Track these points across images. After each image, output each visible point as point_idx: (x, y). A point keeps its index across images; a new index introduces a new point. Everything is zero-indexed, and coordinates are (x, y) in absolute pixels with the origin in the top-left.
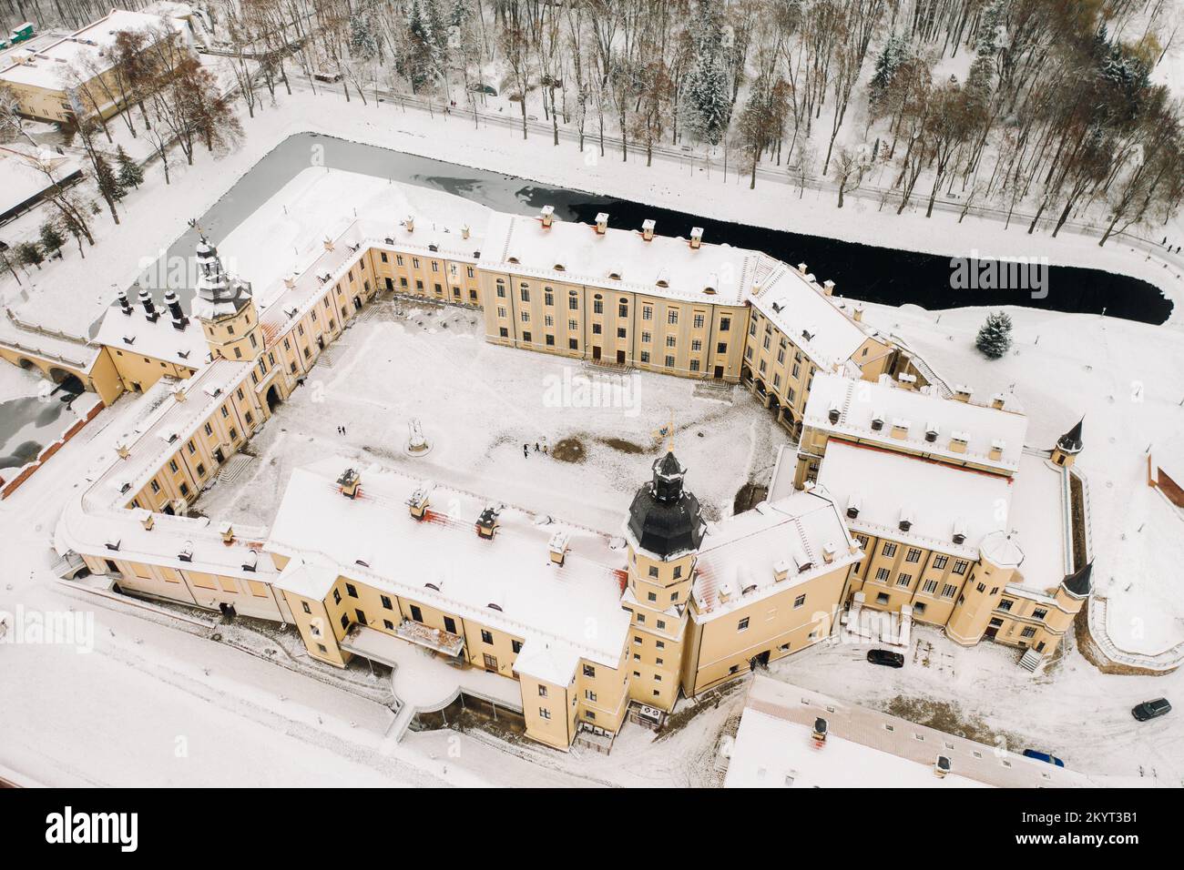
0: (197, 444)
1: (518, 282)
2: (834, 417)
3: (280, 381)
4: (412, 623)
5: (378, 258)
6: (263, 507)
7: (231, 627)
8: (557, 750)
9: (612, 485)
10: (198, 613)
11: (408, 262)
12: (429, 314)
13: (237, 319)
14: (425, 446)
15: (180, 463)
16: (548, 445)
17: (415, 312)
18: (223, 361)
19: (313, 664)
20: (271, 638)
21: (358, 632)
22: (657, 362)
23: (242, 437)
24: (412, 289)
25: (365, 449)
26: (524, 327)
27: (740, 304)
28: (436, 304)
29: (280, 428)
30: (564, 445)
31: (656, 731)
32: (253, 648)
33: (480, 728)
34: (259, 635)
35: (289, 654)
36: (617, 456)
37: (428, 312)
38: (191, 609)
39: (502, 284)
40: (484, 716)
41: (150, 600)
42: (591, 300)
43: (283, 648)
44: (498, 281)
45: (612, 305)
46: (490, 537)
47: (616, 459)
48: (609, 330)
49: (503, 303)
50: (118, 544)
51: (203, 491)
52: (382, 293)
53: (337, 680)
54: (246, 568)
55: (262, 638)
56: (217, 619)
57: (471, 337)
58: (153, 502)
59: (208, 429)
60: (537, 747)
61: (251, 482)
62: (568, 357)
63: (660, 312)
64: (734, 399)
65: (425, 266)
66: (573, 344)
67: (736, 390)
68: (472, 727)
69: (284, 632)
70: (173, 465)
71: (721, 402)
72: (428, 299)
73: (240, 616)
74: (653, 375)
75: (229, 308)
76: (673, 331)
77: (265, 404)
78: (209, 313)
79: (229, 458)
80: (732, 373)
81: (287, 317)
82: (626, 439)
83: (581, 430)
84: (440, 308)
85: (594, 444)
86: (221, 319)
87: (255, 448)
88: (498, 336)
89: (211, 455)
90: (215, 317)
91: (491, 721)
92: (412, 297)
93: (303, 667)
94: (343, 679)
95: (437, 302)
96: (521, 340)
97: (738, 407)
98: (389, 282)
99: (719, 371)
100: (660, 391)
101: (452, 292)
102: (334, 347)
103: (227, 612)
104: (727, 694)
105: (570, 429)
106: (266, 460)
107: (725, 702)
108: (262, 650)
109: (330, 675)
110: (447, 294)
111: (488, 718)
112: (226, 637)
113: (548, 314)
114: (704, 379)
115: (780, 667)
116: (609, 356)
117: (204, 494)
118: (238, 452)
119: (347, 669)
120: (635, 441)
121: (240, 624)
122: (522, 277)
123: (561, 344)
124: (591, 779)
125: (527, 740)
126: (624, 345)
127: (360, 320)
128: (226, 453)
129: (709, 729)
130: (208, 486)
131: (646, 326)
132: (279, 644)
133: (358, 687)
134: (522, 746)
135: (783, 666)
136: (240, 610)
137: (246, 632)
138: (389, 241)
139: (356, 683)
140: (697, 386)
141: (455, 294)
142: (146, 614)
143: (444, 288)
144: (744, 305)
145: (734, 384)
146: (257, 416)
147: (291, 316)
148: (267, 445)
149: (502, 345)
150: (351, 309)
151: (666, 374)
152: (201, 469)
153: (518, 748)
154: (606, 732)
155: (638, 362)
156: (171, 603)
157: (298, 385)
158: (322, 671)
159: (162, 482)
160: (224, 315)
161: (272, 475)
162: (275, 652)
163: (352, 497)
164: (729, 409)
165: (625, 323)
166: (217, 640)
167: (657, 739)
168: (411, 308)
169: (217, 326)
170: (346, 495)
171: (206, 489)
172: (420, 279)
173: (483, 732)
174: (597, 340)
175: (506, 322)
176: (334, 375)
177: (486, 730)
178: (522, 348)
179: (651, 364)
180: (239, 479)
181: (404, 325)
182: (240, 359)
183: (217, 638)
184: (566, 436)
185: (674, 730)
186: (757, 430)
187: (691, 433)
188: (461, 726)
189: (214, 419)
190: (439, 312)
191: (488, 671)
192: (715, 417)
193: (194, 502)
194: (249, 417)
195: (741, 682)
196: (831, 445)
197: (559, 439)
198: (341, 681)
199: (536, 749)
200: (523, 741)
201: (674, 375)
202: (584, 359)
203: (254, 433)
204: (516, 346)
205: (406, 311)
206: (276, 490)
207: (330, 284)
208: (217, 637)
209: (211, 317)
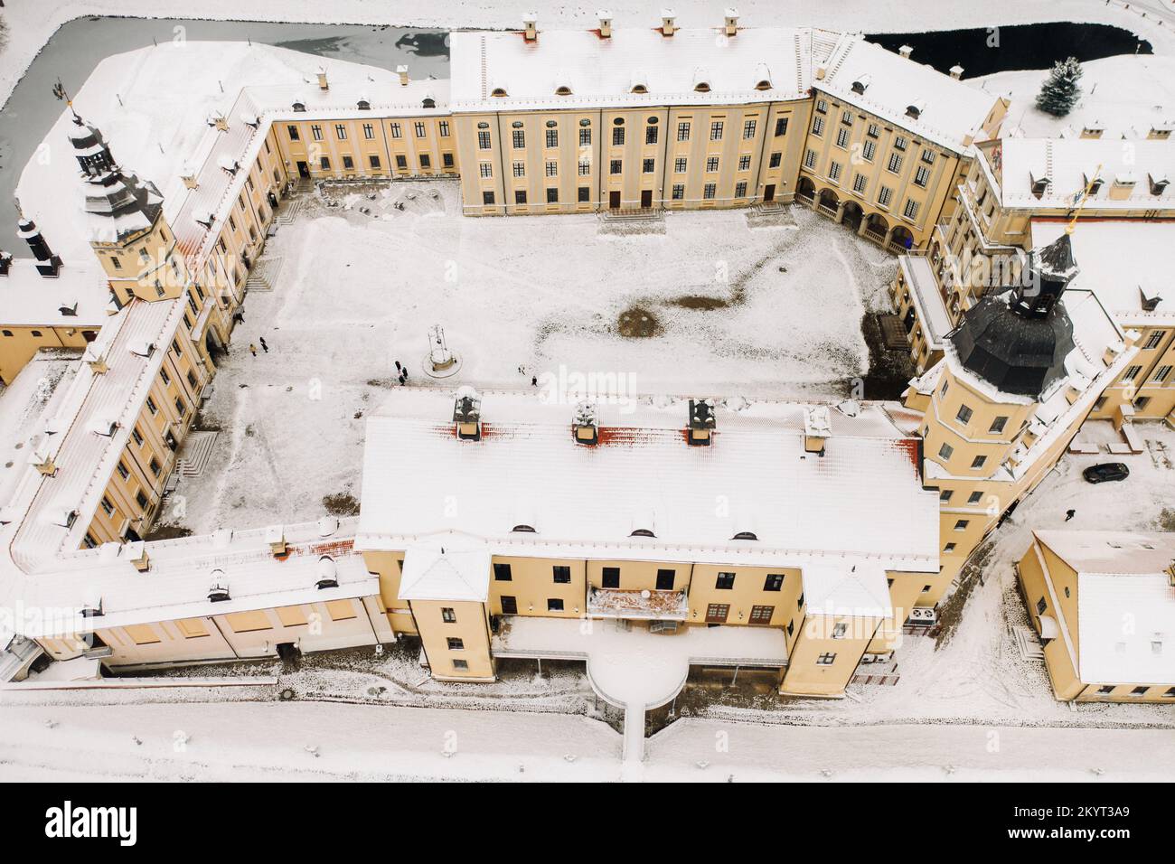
0: (144, 432)
1: (507, 123)
2: (1039, 189)
3: (216, 320)
4: (603, 592)
5: (284, 135)
6: (266, 495)
7: (301, 674)
8: (828, 699)
9: (713, 352)
10: (243, 669)
11: (329, 132)
12: (373, 198)
13: (151, 236)
14: (453, 361)
15: (130, 464)
16: (608, 322)
17: (352, 200)
18: (141, 304)
19: (446, 689)
20: (368, 672)
21: (508, 627)
22: (694, 196)
23: (190, 408)
24: (338, 170)
25: (371, 383)
26: (517, 184)
27: (803, 96)
28: (375, 183)
29: (237, 384)
30: (627, 319)
31: (933, 635)
32: (348, 694)
33: (717, 702)
34: (348, 673)
35: (405, 686)
36: (698, 316)
37: (371, 195)
38: (229, 666)
39: (486, 130)
40: (714, 686)
41: (161, 673)
42: (610, 127)
43: (393, 680)
44: (479, 127)
45: (636, 129)
46: (706, 442)
47: (701, 321)
48: (632, 166)
49: (489, 156)
50: (101, 605)
51: (164, 496)
52: (296, 185)
53: (492, 701)
54: (324, 585)
55: (355, 675)
56: (276, 669)
57: (442, 214)
58: (109, 529)
59: (151, 404)
60: (803, 704)
61: (231, 466)
62: (577, 213)
63: (702, 124)
64: (796, 221)
65: (354, 132)
66: (584, 194)
67: (794, 210)
68: (706, 704)
69: (384, 657)
70: (122, 468)
71: (785, 227)
72: (362, 180)
73: (308, 654)
74: (690, 213)
75: (138, 220)
76: (716, 149)
77: (206, 355)
78: (110, 234)
79: (183, 441)
80: (785, 191)
81: (204, 229)
82: (699, 294)
83: (639, 296)
84: (383, 187)
85: (664, 310)
86: (129, 240)
87: (213, 419)
88: (480, 205)
89: (162, 442)
90: (121, 238)
91: (727, 689)
92: (339, 182)
93: (432, 698)
94: (499, 697)
95: (376, 181)
96: (513, 204)
97: (808, 229)
98: (302, 166)
99: (770, 191)
100: (708, 229)
101: (394, 162)
102: (263, 264)
103: (289, 654)
104: (986, 564)
105: (624, 297)
106: (238, 433)
107: (988, 575)
108: (363, 692)
109: (478, 696)
110: (388, 167)
111: (721, 686)
112: (301, 690)
113: (551, 158)
114: (752, 205)
115: (1024, 515)
116: (630, 200)
117: (168, 501)
118: (192, 430)
119: (498, 681)
120: (713, 295)
121: (314, 665)
122: (515, 113)
123: (568, 197)
124: (889, 722)
125: (786, 699)
126: (651, 182)
127: (282, 224)
128: (179, 433)
129: (990, 614)
130: (170, 487)
131: (680, 149)
132: (384, 676)
133: (525, 701)
134: (783, 709)
135: (1027, 512)
136: (306, 647)
137: (327, 675)
138: (299, 107)
139: (520, 697)
140: (747, 215)
141: (399, 165)
142: (167, 694)
143: (383, 161)
144: (808, 96)
145: (789, 204)
146: (201, 376)
147: (209, 226)
148: (231, 411)
149: (487, 215)
150: (268, 210)
151: (704, 209)
152: (155, 466)
153: (780, 713)
154: (880, 657)
155: (669, 201)
156: (195, 667)
157: (234, 323)
158: (464, 695)
159: (115, 498)
160: (133, 232)
161: (257, 450)
162: (383, 689)
163: (476, 437)
164: (798, 233)
165: (654, 151)
166: (290, 699)
167: (938, 644)
168: (345, 194)
169: (125, 251)
170: (464, 437)
171: (170, 491)
172: (347, 153)
173: (724, 706)
174: (614, 183)
175: (491, 184)
176: (281, 299)
177: (726, 703)
178: (515, 215)
179: (687, 199)
180: (213, 466)
181: (345, 217)
182: (163, 296)
183: (289, 696)
184: (625, 307)
185: (951, 628)
186: (842, 250)
187: (770, 270)
188: (691, 709)
189: (156, 390)
190: (384, 192)
191: (710, 626)
192: (787, 245)
193: (158, 515)
194: (192, 379)
195: (992, 545)
196: (1034, 225)
197: (618, 312)
198: (497, 701)
199: (803, 706)
200: (781, 702)
201: (715, 209)
202: (598, 211)
203: (203, 400)
204: (506, 213)
205: (340, 201)
206: (273, 467)
207: (241, 177)
208: (287, 695)
209: (114, 239)
